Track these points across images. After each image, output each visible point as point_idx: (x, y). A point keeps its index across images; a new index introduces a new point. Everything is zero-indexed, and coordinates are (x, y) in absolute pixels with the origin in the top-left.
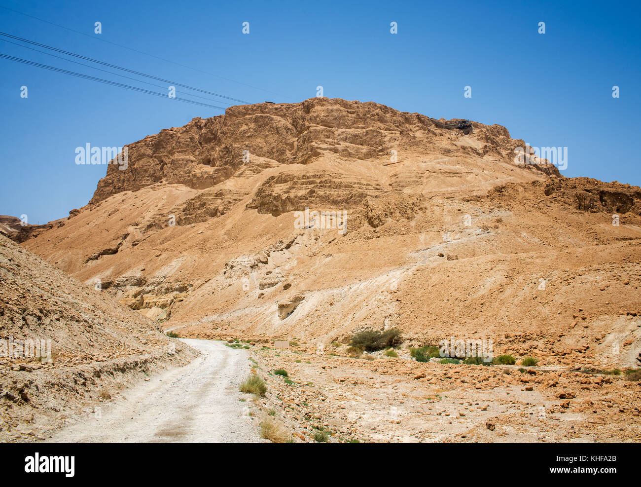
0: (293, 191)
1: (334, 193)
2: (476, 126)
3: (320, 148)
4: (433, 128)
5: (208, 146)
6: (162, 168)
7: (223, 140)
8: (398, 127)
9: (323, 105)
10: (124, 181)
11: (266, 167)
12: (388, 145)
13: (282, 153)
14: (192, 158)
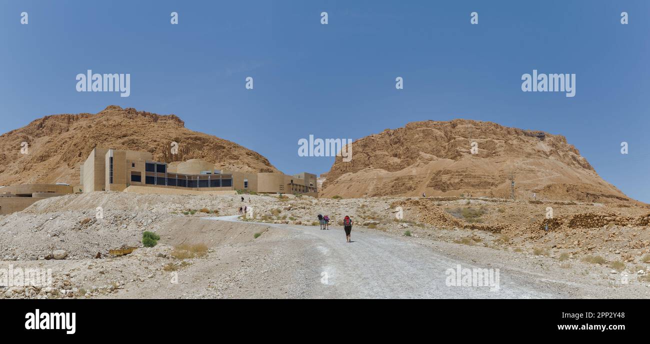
0: (452, 179)
1: (472, 181)
2: (548, 136)
3: (461, 152)
4: (523, 137)
5: (395, 146)
6: (369, 159)
7: (405, 143)
8: (503, 137)
9: (462, 124)
10: (346, 167)
11: (431, 160)
12: (498, 150)
13: (439, 151)
14: (386, 153)
